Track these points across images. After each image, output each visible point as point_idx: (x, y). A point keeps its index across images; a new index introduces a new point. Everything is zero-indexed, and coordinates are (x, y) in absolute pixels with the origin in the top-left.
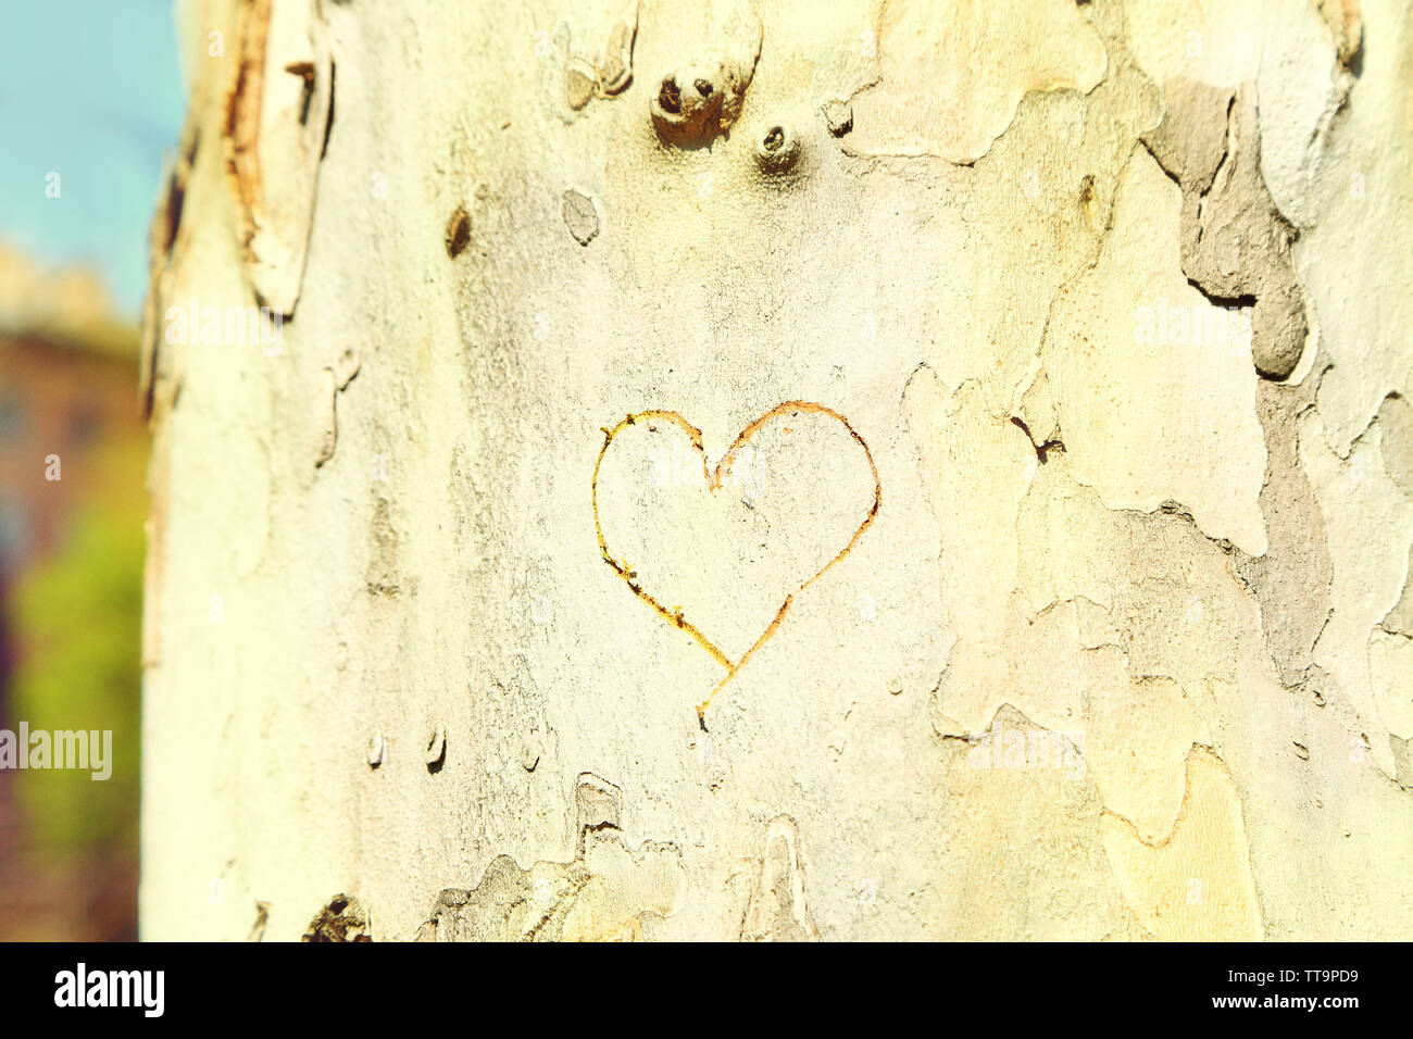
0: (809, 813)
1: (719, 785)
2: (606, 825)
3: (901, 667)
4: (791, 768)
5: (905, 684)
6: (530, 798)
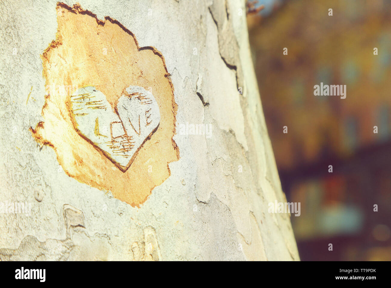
0: (159, 226)
1: (123, 213)
2: (79, 226)
3: (184, 175)
4: (150, 209)
5: (186, 182)
6: (40, 213)
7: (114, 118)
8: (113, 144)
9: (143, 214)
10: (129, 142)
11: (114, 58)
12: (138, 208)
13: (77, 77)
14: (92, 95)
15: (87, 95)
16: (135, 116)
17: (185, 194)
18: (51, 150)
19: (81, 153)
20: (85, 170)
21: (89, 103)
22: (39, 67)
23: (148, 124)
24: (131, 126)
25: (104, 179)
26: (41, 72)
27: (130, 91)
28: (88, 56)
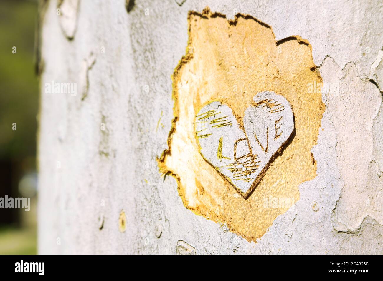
3: (318, 198)
4: (269, 243)
5: (320, 206)
6: (158, 250)
7: (239, 135)
8: (235, 166)
9: (260, 251)
10: (254, 162)
11: (246, 62)
12: (254, 243)
13: (205, 92)
14: (218, 111)
15: (212, 112)
16: (262, 130)
17: (316, 223)
18: (173, 179)
19: (204, 180)
20: (205, 200)
21: (214, 121)
22: (169, 89)
23: (277, 137)
24: (257, 143)
25: (225, 209)
26: (171, 94)
27: (257, 99)
28: (218, 66)
